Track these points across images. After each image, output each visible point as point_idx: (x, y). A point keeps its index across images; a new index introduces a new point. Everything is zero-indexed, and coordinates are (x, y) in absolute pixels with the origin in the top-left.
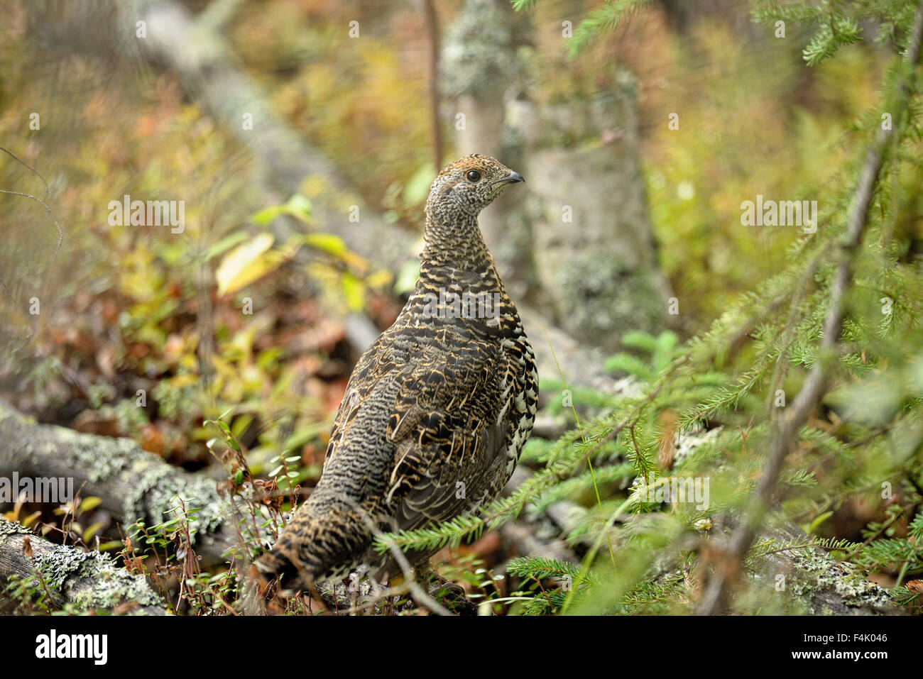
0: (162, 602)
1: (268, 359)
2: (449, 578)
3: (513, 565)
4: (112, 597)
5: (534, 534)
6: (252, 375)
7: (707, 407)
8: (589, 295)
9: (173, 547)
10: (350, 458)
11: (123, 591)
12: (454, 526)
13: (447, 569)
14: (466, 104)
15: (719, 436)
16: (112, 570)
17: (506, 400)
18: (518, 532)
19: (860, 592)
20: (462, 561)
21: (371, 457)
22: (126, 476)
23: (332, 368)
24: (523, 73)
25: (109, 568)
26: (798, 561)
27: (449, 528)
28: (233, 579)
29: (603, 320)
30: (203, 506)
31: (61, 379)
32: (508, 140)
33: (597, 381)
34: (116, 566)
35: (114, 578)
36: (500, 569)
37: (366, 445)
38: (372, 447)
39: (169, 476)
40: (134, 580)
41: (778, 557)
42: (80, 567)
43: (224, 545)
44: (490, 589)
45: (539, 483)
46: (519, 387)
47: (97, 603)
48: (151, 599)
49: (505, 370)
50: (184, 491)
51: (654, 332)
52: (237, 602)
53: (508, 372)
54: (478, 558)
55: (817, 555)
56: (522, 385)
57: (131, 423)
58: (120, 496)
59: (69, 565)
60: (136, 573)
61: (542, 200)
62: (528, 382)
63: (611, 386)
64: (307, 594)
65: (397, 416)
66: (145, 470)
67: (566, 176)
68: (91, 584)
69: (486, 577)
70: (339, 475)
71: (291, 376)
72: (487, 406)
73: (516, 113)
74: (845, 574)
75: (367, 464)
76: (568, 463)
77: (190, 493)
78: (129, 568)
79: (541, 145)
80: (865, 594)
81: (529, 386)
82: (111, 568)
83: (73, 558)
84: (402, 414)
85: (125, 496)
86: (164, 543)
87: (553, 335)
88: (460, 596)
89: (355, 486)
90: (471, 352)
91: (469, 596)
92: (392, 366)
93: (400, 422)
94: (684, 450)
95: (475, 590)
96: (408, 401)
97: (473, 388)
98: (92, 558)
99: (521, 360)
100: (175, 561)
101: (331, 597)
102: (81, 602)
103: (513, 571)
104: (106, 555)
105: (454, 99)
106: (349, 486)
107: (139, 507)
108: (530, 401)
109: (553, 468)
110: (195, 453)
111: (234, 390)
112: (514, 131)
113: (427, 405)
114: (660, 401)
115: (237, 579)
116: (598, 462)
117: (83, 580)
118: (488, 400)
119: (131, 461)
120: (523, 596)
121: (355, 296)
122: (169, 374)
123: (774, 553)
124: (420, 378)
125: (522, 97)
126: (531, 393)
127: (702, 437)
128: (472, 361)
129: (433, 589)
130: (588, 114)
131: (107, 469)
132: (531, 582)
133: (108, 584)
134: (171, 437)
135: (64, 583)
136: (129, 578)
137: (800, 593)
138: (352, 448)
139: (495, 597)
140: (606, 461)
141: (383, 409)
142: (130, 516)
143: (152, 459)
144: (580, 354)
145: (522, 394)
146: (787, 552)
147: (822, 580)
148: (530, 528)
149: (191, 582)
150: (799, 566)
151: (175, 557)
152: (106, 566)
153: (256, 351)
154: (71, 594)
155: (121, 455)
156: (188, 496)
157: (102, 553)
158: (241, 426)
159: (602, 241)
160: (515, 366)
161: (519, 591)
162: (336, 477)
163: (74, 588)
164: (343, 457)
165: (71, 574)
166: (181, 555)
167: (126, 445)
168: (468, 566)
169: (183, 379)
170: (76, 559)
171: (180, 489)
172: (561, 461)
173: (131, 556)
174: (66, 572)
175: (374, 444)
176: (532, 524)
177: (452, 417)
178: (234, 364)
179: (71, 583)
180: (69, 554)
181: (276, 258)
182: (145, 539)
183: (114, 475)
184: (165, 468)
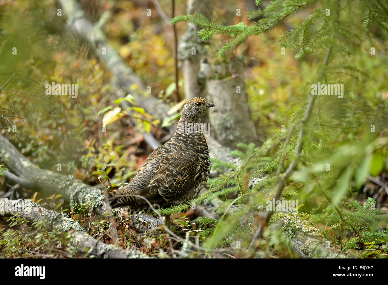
0: (84, 229)
1: (118, 148)
2: (177, 224)
3: (199, 219)
4: (67, 228)
5: (206, 209)
6: (113, 154)
7: (262, 170)
8: (226, 129)
9: (87, 212)
10: (141, 177)
11: (71, 226)
12: (179, 207)
13: (177, 220)
14: (187, 63)
15: (267, 178)
16: (67, 219)
17: (198, 173)
18: (201, 208)
19: (310, 230)
20: (181, 218)
21: (148, 178)
22: (70, 187)
23: (139, 151)
24: (206, 53)
25: (66, 218)
26: (290, 220)
27: (177, 208)
28: (106, 222)
29: (231, 137)
30: (96, 198)
31: (47, 153)
32: (201, 76)
33: (228, 159)
34: (68, 217)
35: (68, 221)
36: (194, 221)
37: (147, 174)
38: (149, 175)
39: (85, 187)
40: (74, 222)
41: (285, 219)
42: (57, 218)
43: (103, 211)
44: (190, 227)
45: (207, 194)
46: (203, 170)
47: (62, 229)
48: (80, 229)
49: (200, 164)
50: (90, 193)
51: (247, 143)
52: (108, 230)
53: (200, 165)
54: (187, 217)
55: (297, 218)
56: (204, 170)
57: (72, 169)
58: (68, 194)
59: (53, 217)
60: (75, 220)
61: (211, 96)
62: (206, 169)
63: (233, 161)
64: (131, 228)
65: (160, 166)
66: (77, 185)
67: (220, 88)
68: (60, 223)
69: (189, 223)
70: (137, 181)
71: (126, 154)
72: (191, 172)
73: (203, 67)
74: (305, 224)
75: (146, 179)
76: (216, 188)
77: (92, 193)
78: (73, 218)
79: (211, 78)
80: (311, 231)
81: (207, 170)
82: (67, 218)
83: (54, 215)
84: (161, 166)
85: (70, 194)
86: (83, 210)
87: (214, 142)
88: (181, 230)
89: (141, 185)
90: (188, 154)
91: (183, 229)
92: (161, 153)
93: (160, 168)
94: (256, 182)
95: (185, 227)
96: (164, 163)
97: (187, 165)
98: (61, 215)
99: (205, 161)
100: (87, 216)
101: (138, 229)
102: (57, 229)
103: (198, 222)
104: (65, 214)
105: (183, 61)
106: (139, 185)
107: (75, 198)
108: (206, 175)
109: (211, 189)
110: (93, 179)
111: (107, 159)
112: (202, 73)
113: (171, 166)
114: (248, 166)
115: (107, 223)
116: (227, 186)
117: (58, 222)
118: (192, 170)
119: (72, 182)
120: (201, 230)
121: (148, 128)
122: (85, 153)
123: (283, 217)
124: (170, 158)
125: (206, 62)
126: (207, 173)
127: (262, 179)
128: (188, 156)
129: (171, 227)
130: (227, 68)
131: (64, 185)
132: (204, 225)
133: (66, 223)
134: (85, 174)
135: (51, 223)
136: (73, 222)
137: (291, 230)
138: (143, 174)
139: (192, 230)
140: (230, 185)
141: (156, 164)
142: (72, 201)
143: (79, 182)
144: (223, 149)
145: (203, 173)
146: (287, 217)
147: (298, 226)
148: (205, 207)
149: (93, 223)
150: (291, 221)
151: (87, 215)
152: (65, 217)
153: (114, 145)
154: (54, 226)
155: (69, 180)
156: (91, 195)
157: (64, 213)
158: (109, 171)
159: (231, 110)
160: (203, 163)
161: (200, 228)
162: (136, 181)
163: (55, 224)
164: (139, 176)
165: (54, 220)
166: (90, 214)
167: (71, 177)
168: (184, 220)
169: (90, 155)
170: (55, 215)
171: (89, 192)
172: (214, 187)
173: (73, 214)
174: (52, 219)
175: (150, 174)
176: (205, 205)
177: (178, 171)
178: (107, 150)
179: (54, 223)
180: (53, 213)
181: (122, 114)
182: (77, 209)
183: (67, 187)
184: (84, 185)
